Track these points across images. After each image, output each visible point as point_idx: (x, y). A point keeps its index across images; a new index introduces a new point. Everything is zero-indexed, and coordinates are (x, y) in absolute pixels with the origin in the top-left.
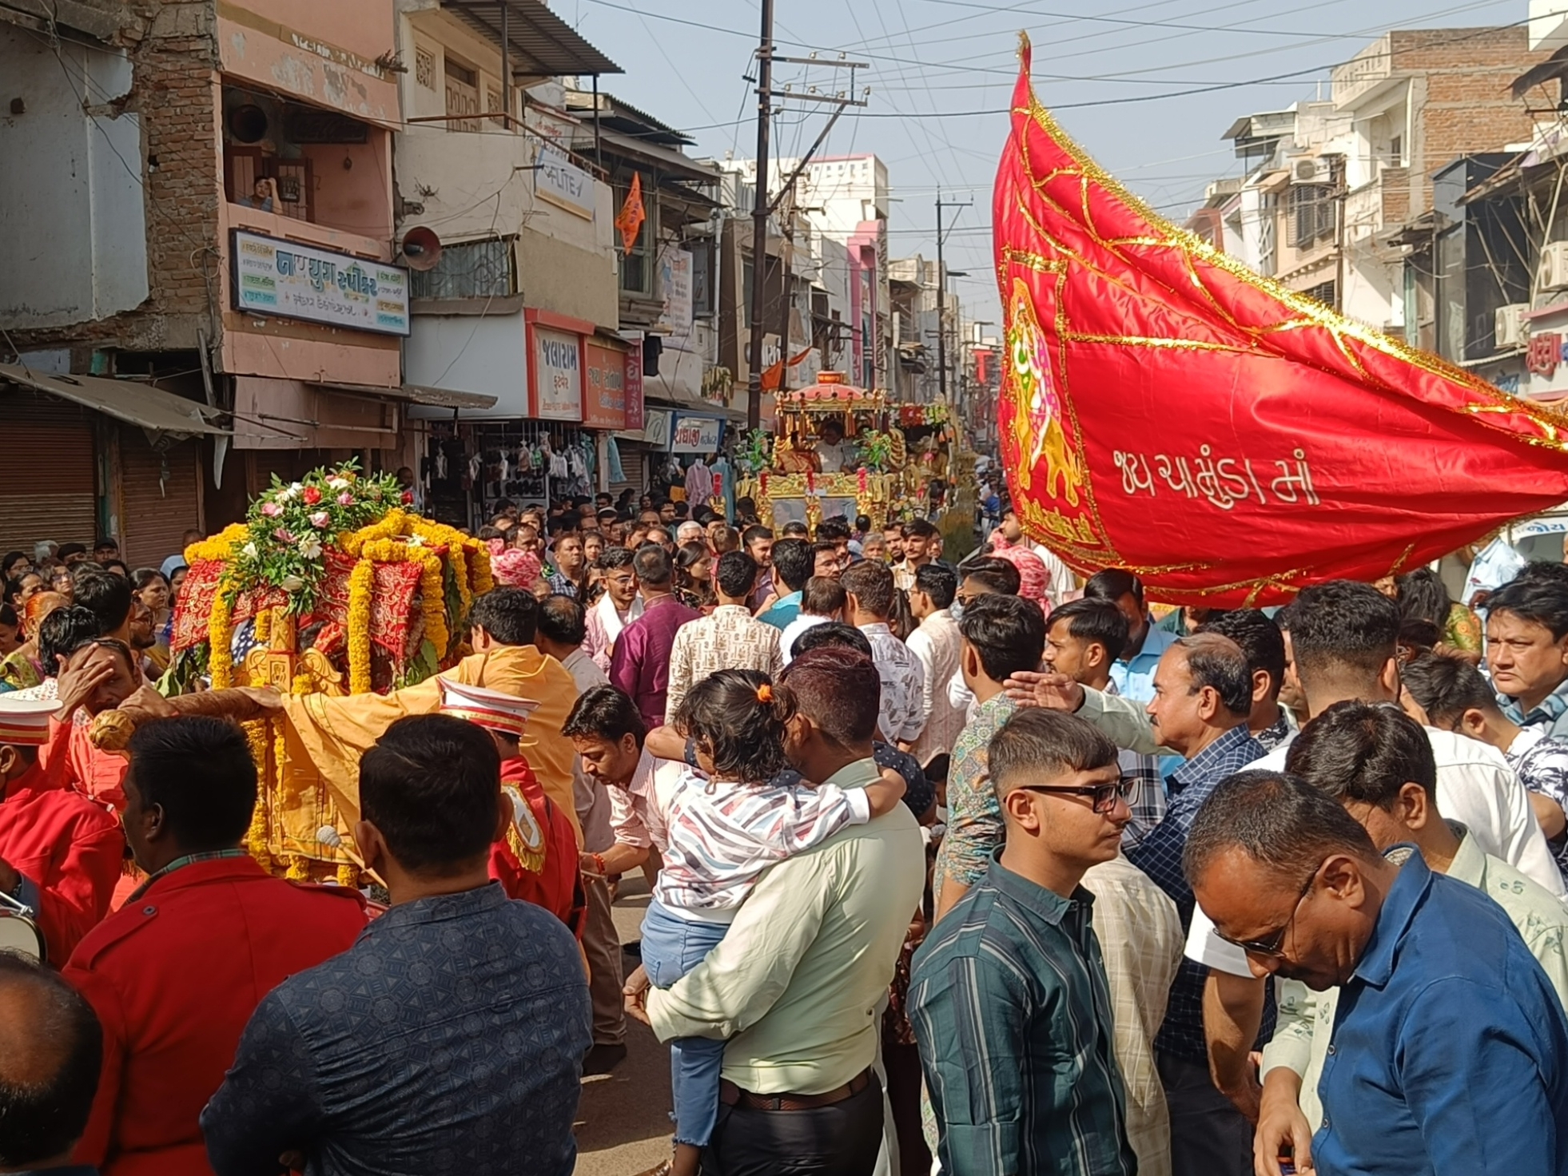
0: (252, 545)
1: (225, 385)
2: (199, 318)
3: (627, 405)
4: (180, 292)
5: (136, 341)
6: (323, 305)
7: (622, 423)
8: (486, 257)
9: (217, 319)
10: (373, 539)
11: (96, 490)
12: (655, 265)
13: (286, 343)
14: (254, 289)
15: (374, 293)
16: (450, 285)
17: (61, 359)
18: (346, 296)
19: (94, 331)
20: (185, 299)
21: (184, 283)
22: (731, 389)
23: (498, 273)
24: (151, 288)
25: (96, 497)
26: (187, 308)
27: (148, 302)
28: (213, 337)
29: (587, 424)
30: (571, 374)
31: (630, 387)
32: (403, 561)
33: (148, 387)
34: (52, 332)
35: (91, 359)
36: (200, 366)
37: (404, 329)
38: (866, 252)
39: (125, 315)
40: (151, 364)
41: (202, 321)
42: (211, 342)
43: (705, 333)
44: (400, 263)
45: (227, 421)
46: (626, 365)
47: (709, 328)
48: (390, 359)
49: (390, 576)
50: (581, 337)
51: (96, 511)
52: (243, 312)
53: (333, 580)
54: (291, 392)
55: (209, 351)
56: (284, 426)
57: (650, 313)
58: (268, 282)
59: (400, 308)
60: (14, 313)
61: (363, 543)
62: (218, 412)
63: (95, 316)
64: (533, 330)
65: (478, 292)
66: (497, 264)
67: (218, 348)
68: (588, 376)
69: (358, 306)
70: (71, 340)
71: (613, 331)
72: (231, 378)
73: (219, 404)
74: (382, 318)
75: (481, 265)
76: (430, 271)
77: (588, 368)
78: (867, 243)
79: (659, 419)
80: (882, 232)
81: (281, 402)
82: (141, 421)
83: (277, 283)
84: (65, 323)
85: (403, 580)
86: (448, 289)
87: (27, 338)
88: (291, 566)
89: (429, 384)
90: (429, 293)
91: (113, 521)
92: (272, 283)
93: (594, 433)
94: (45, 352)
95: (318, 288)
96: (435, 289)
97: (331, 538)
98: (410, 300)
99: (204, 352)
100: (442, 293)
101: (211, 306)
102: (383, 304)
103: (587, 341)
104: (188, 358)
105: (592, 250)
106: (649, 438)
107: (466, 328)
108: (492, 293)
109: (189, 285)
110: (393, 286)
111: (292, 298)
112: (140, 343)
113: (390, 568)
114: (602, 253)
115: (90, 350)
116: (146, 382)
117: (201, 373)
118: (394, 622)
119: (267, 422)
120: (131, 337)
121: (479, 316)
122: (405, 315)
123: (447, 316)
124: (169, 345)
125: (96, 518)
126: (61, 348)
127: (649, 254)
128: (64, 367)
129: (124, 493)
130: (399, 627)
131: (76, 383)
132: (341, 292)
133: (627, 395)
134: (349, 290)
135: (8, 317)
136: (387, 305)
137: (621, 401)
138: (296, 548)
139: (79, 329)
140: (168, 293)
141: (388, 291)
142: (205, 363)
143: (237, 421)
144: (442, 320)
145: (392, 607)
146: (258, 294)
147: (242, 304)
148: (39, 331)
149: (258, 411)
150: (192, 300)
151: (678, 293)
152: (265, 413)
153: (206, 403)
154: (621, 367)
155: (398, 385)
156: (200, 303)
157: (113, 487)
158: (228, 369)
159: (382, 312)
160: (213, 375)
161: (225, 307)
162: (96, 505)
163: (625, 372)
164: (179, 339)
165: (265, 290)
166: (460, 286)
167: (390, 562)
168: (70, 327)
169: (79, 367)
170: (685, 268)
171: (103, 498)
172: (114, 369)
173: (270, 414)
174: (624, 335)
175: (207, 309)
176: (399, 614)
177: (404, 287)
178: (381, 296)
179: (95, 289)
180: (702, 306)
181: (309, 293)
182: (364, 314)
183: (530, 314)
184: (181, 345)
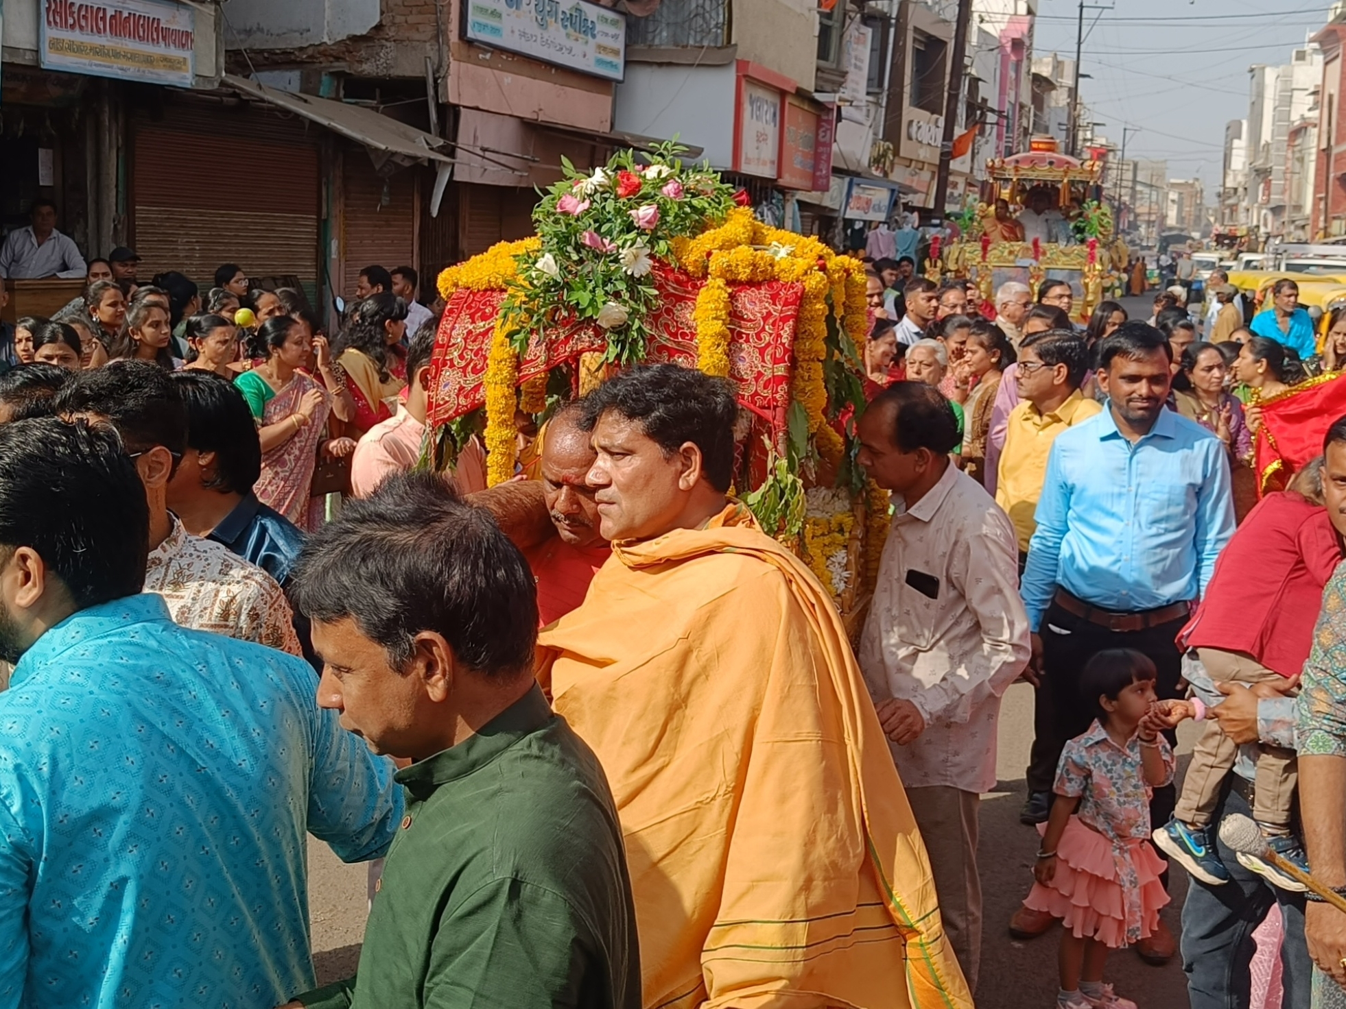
0: (549, 257)
1: (450, 115)
2: (428, 46)
3: (816, 167)
4: (411, 19)
5: (365, 66)
6: (546, 43)
7: (809, 184)
8: (703, 7)
9: (445, 48)
10: (721, 248)
11: (319, 213)
12: (841, 36)
13: (508, 78)
14: (483, 19)
15: (594, 36)
16: (665, 34)
17: (293, 78)
18: (568, 35)
19: (324, 54)
20: (415, 27)
21: (415, 10)
22: (892, 164)
23: (713, 23)
24: (382, 13)
25: (319, 219)
26: (417, 36)
27: (379, 27)
28: (440, 66)
29: (781, 182)
30: (771, 131)
31: (821, 149)
32: (772, 280)
33: (374, 113)
34: (284, 52)
35: (320, 82)
36: (426, 95)
37: (618, 74)
38: (1017, 44)
39: (355, 39)
40: (378, 92)
41: (430, 49)
42: (438, 71)
43: (872, 108)
44: (620, 7)
45: (450, 151)
46: (818, 127)
47: (878, 104)
48: (603, 102)
49: (753, 304)
50: (783, 94)
51: (318, 234)
52: (470, 43)
53: (668, 311)
54: (511, 127)
55: (435, 80)
56: (503, 159)
57: (833, 82)
58: (495, 14)
59: (616, 53)
60: (249, 32)
61: (709, 254)
62: (441, 142)
63: (326, 39)
64: (744, 83)
65: (691, 42)
66: (713, 14)
67: (445, 77)
68: (786, 135)
69: (578, 47)
70: (302, 62)
71: (809, 92)
72: (456, 109)
73: (442, 134)
74: (600, 62)
75: (696, 15)
76: (646, 18)
77: (786, 125)
78: (1017, 36)
79: (837, 185)
80: (1031, 27)
81: (501, 136)
82: (369, 140)
83: (504, 16)
84: (297, 44)
85: (777, 310)
86: (663, 37)
87: (260, 58)
88: (609, 288)
89: (638, 132)
90: (645, 40)
91: (334, 245)
92: (500, 16)
93: (784, 191)
94: (276, 73)
95: (543, 26)
96: (650, 37)
97: (662, 246)
98: (626, 46)
99: (430, 80)
100: (657, 41)
101: (440, 33)
102: (602, 48)
103: (789, 100)
104: (415, 86)
105: (798, 10)
106: (827, 203)
107: (678, 78)
108: (705, 43)
109: (420, 13)
110: (612, 30)
111: (517, 33)
112: (368, 68)
113: (753, 293)
114: (806, 13)
115: (320, 73)
116: (372, 108)
117: (426, 101)
118: (768, 374)
119: (487, 154)
120: (360, 62)
121: (691, 65)
122: (620, 61)
123: (660, 65)
124: (396, 72)
125: (318, 240)
126: (291, 69)
127: (837, 25)
128: (295, 87)
129: (346, 218)
130: (777, 380)
131: (306, 101)
132: (563, 31)
133: (817, 157)
134: (570, 30)
135: (243, 36)
136: (605, 49)
137: (810, 162)
138: (616, 260)
139: (310, 51)
140: (399, 19)
141: (607, 35)
142: (431, 92)
143: (459, 151)
144: (655, 68)
145: (762, 351)
146: (486, 26)
147: (471, 34)
148: (271, 52)
149: (479, 143)
150: (421, 28)
151: (856, 66)
152: (486, 146)
153: (430, 132)
154: (813, 128)
155: (607, 130)
156: (429, 31)
157: (335, 212)
158: (453, 99)
159: (601, 56)
160: (438, 105)
161: (454, 37)
162: (318, 227)
163: (817, 135)
164: (407, 66)
165: (492, 22)
166: (675, 35)
167: (752, 283)
168: (301, 49)
169: (309, 88)
170: (864, 43)
171: (326, 221)
172: (342, 93)
173: (492, 147)
174: (818, 96)
175: (436, 37)
176: (776, 361)
177: (621, 32)
178: (600, 39)
179: (328, 12)
180: (875, 80)
181: (534, 29)
182: (582, 57)
183: (742, 65)
184: (408, 73)
